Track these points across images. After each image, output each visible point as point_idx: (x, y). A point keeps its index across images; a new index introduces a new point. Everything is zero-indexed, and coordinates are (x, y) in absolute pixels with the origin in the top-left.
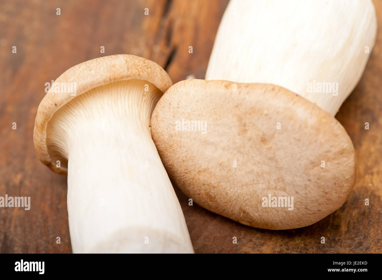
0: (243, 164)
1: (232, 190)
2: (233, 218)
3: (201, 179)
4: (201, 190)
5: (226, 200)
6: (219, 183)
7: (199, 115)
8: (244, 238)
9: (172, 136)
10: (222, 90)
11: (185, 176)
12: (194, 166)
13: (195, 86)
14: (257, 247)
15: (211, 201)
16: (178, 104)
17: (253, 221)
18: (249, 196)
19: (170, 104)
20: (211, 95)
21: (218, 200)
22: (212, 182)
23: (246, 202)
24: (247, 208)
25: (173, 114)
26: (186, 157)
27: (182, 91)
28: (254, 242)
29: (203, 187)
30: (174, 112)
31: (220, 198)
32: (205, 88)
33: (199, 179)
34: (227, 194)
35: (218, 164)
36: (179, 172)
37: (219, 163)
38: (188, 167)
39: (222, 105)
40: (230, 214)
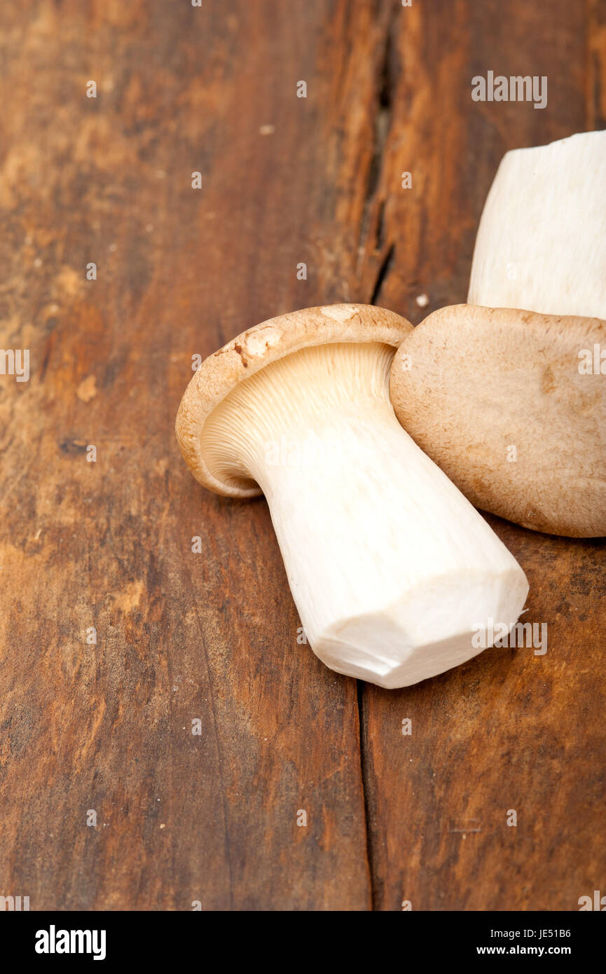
0: (542, 438)
1: (519, 476)
2: (512, 518)
3: (470, 459)
4: (468, 474)
5: (507, 491)
6: (500, 465)
7: (479, 361)
8: (525, 548)
9: (430, 392)
10: (518, 325)
11: (445, 453)
12: (462, 439)
13: (472, 317)
14: (547, 562)
15: (481, 491)
16: (445, 344)
17: (546, 524)
18: (546, 487)
19: (431, 343)
20: (501, 331)
21: (494, 491)
22: (488, 464)
23: (541, 495)
24: (541, 504)
25: (435, 358)
26: (451, 424)
27: (451, 323)
28: (542, 554)
29: (471, 471)
30: (436, 354)
31: (498, 488)
32: (491, 321)
33: (467, 457)
34: (510, 481)
35: (502, 436)
36: (434, 446)
37: (504, 435)
38: (452, 439)
39: (517, 349)
40: (508, 512)
